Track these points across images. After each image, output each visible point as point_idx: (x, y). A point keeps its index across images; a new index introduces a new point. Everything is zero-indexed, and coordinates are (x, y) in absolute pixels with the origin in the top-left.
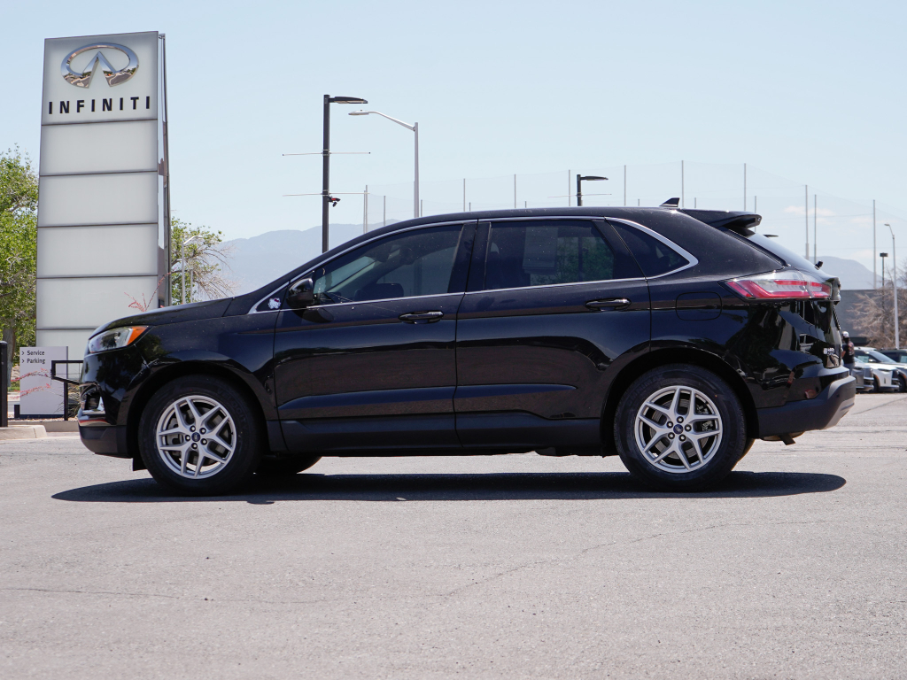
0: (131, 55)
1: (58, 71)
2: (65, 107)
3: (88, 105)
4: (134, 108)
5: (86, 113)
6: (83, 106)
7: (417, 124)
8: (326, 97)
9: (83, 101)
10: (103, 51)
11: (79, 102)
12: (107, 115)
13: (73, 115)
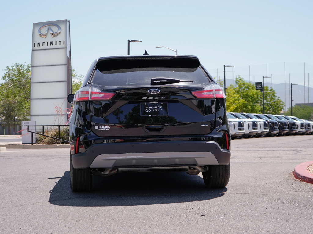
0: (59, 27)
1: (37, 34)
2: (39, 44)
3: (46, 44)
4: (60, 44)
5: (45, 46)
6: (44, 44)
7: (177, 50)
8: (129, 40)
9: (44, 43)
10: (50, 26)
11: (43, 43)
12: (52, 47)
13: (41, 47)
